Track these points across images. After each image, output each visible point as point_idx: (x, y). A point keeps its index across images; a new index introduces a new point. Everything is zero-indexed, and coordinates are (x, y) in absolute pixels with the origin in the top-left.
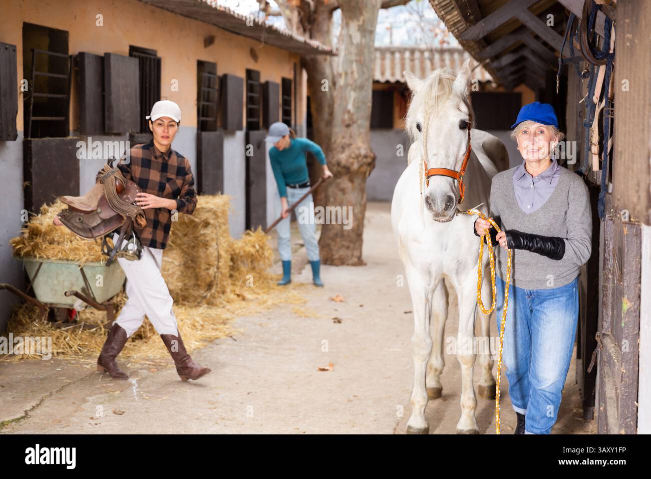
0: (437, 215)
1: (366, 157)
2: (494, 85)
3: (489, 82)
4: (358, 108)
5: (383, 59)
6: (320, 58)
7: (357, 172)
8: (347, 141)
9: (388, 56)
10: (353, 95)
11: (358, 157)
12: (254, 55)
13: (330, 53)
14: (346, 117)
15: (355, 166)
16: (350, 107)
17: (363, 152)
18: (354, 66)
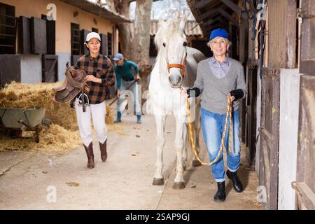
0: (174, 85)
1: (148, 66)
2: (202, 37)
3: (200, 35)
4: (144, 44)
5: (152, 25)
6: (124, 24)
7: (144, 73)
8: (139, 59)
9: (154, 24)
10: (142, 38)
11: (144, 65)
12: (95, 21)
13: (129, 22)
14: (139, 48)
15: (143, 70)
16: (140, 43)
17: (146, 64)
18: (142, 25)
